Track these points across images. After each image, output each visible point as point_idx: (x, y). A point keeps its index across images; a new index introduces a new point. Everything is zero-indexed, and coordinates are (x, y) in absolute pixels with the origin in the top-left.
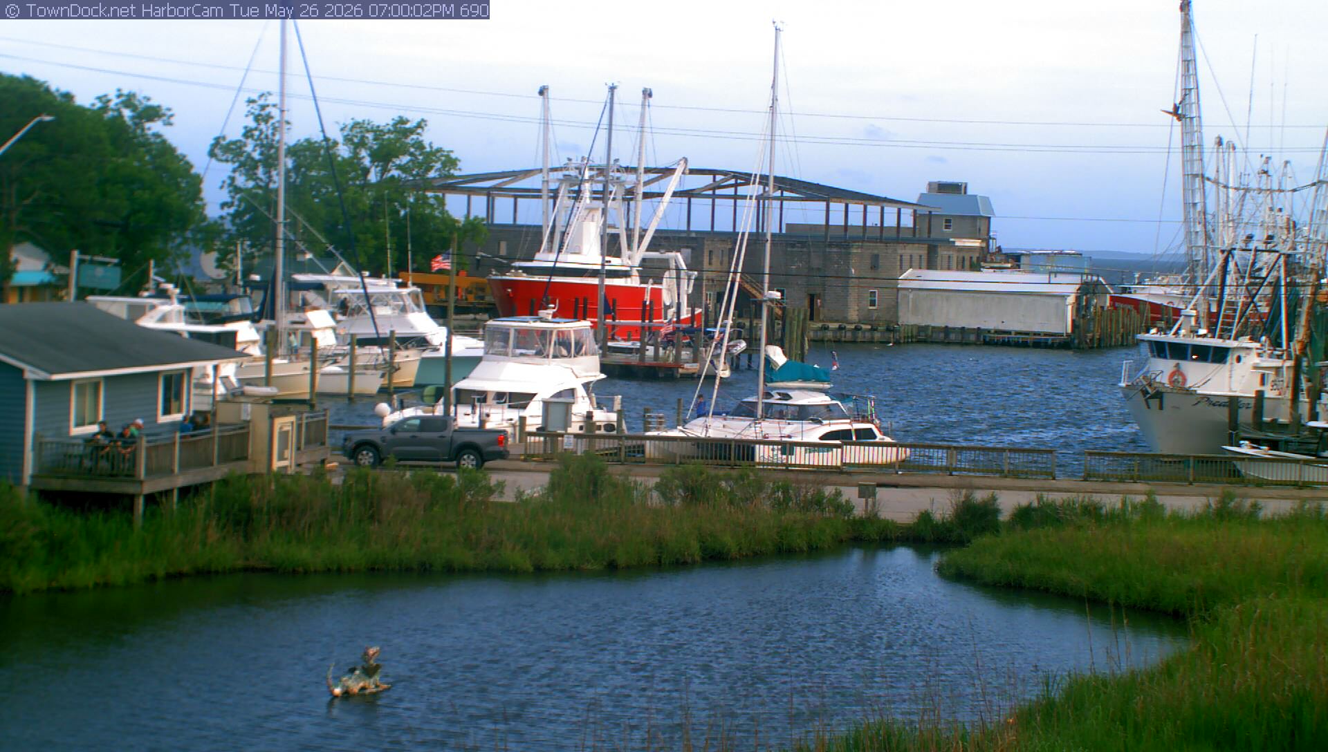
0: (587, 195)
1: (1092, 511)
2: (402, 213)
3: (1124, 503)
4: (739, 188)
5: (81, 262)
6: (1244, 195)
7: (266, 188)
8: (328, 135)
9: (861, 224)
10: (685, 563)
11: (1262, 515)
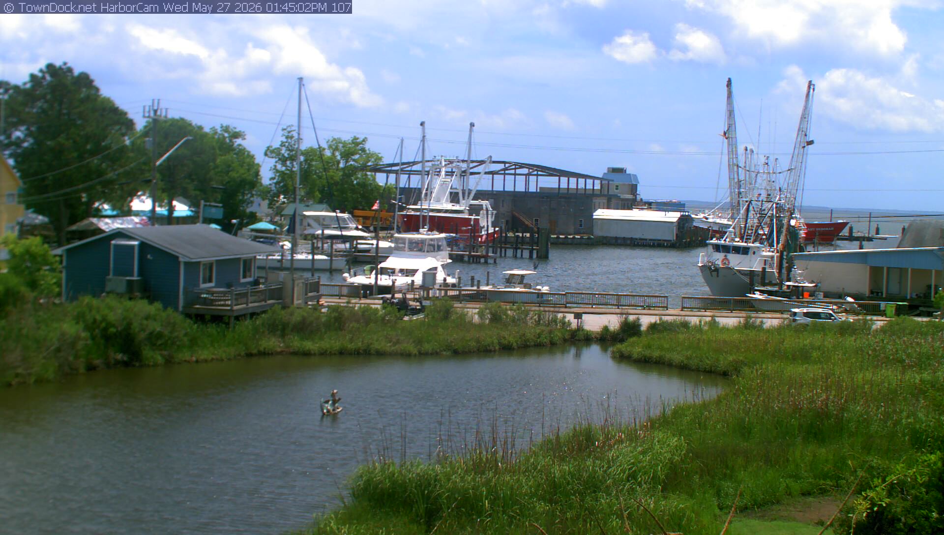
0: (443, 173)
1: (685, 325)
2: (355, 182)
3: (700, 322)
4: (517, 170)
5: (205, 205)
6: (757, 175)
7: (292, 171)
8: (321, 145)
9: (575, 187)
10: (490, 351)
11: (764, 326)
